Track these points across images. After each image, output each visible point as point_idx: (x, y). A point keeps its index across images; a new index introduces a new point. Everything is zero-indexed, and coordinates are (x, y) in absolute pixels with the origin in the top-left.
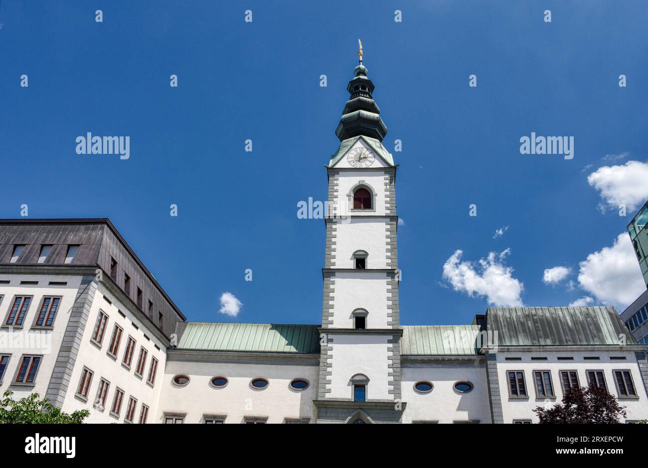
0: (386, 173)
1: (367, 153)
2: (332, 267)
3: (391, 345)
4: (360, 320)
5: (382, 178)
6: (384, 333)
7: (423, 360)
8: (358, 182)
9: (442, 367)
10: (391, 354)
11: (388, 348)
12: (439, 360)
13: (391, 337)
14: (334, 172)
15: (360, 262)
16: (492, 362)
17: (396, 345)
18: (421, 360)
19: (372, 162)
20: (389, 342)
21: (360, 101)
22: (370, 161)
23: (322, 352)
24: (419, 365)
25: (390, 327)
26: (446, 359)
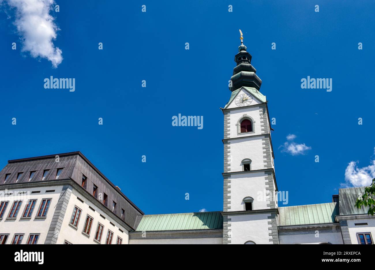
0: (260, 107)
1: (247, 97)
2: (228, 172)
3: (270, 220)
4: (248, 205)
5: (258, 111)
6: (265, 212)
7: (295, 229)
8: (242, 116)
9: (309, 233)
10: (270, 226)
11: (268, 222)
12: (305, 228)
13: (270, 215)
14: (227, 111)
15: (247, 166)
16: (345, 227)
17: (273, 220)
18: (293, 229)
19: (251, 102)
20: (269, 218)
21: (242, 66)
22: (249, 102)
23: (224, 228)
24: (292, 233)
25: (269, 208)
26: (310, 227)
